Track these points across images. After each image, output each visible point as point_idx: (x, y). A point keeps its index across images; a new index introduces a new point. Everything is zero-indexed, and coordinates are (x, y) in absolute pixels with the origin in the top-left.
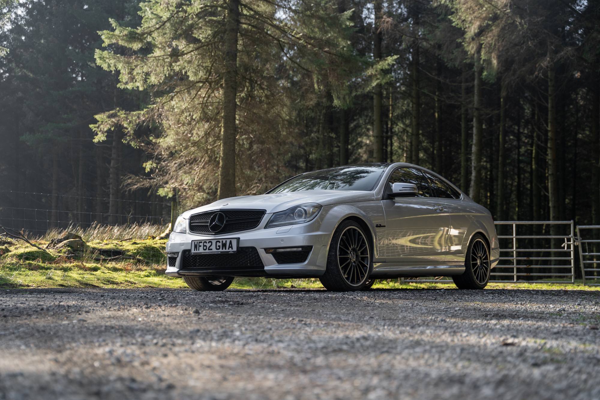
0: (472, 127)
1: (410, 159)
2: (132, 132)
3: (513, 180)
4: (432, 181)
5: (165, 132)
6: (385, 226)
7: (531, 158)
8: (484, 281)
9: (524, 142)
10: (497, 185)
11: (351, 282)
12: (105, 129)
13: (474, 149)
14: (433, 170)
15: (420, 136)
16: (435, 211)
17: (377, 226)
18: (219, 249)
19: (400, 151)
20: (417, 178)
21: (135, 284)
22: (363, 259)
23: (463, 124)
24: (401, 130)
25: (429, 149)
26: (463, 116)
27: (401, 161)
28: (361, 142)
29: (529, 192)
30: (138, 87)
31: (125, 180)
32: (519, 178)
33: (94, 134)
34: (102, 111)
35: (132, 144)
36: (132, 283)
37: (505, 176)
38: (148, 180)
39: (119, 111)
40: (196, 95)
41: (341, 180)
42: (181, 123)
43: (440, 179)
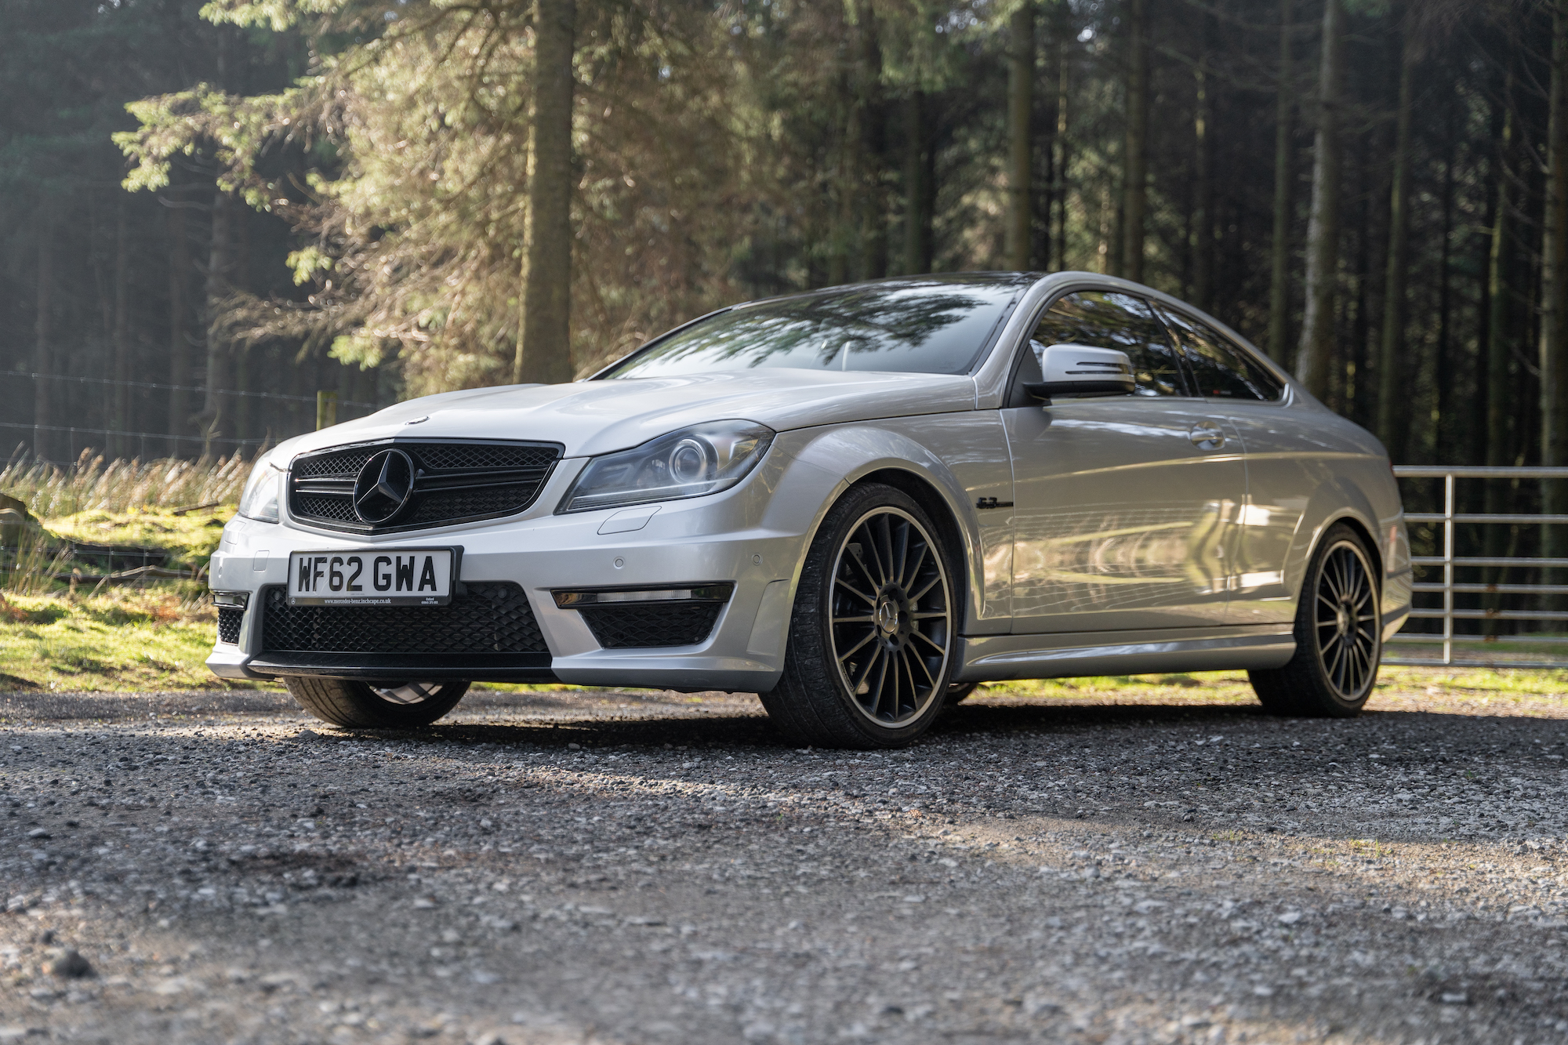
0: (1311, 162)
1: (1116, 264)
2: (247, 162)
3: (1426, 324)
4: (1185, 339)
5: (357, 162)
6: (1011, 504)
7: (1486, 260)
8: (1358, 685)
9: (1463, 212)
10: (1379, 343)
11: (880, 714)
12: (165, 151)
13: (1315, 231)
14: (1186, 298)
15: (1150, 191)
16: (1193, 447)
17: (982, 505)
18: (386, 588)
19: (1088, 238)
20: (1135, 324)
21: (173, 670)
22: (927, 626)
23: (1281, 158)
24: (1092, 171)
25: (1175, 231)
26: (1282, 130)
27: (1091, 265)
28: (973, 208)
29: (1472, 363)
30: (268, 20)
31: (224, 311)
32: (1445, 319)
33: (127, 164)
34: (153, 92)
35: (251, 197)
36: (161, 667)
37: (1404, 315)
38: (299, 314)
39: (206, 94)
40: (452, 46)
41: (887, 328)
42: (404, 137)
43: (1210, 329)
